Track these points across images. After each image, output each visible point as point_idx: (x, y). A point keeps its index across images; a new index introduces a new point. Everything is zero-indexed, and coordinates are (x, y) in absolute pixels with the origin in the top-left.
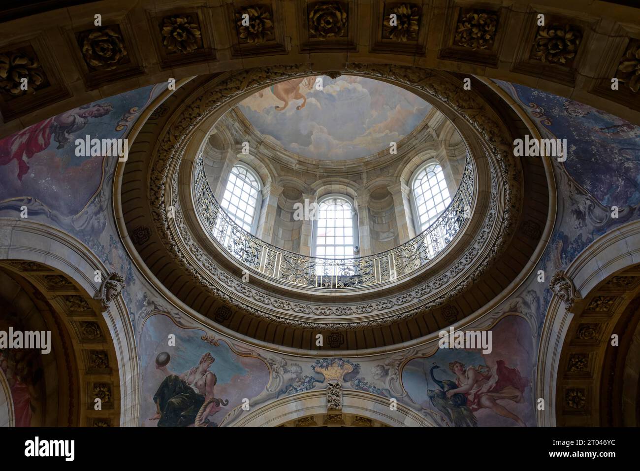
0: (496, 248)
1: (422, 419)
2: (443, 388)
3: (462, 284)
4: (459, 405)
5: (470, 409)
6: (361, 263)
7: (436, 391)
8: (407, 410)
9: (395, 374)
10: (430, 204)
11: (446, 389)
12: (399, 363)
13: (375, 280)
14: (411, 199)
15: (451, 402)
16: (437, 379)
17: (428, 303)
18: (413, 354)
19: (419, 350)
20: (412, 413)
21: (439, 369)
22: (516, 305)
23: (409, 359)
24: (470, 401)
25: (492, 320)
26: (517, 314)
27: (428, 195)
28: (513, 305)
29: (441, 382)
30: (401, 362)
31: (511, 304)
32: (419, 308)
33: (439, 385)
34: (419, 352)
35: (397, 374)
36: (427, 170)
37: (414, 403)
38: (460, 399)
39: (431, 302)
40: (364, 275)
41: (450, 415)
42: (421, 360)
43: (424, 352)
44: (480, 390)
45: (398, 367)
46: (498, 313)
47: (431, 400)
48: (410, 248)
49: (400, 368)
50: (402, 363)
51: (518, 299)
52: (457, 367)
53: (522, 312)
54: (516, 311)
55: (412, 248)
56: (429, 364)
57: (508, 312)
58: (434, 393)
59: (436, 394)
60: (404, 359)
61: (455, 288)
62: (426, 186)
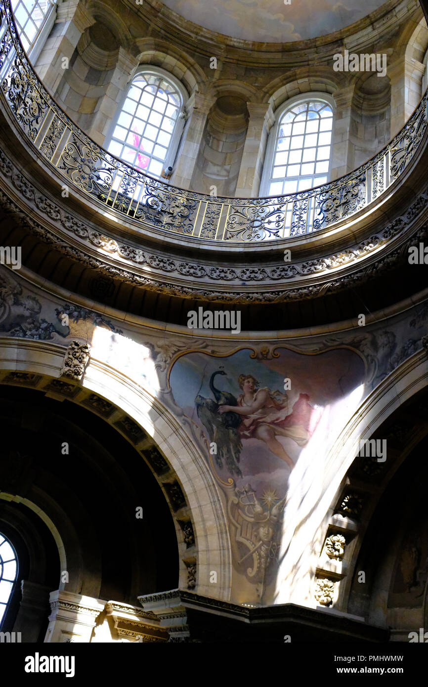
0: (381, 265)
1: (178, 427)
2: (218, 399)
3: (311, 288)
4: (230, 426)
5: (240, 434)
6: (179, 198)
7: (208, 400)
8: (164, 410)
9: (165, 361)
10: (295, 157)
11: (221, 402)
12: (176, 350)
13: (192, 230)
14: (271, 136)
15: (220, 419)
16: (215, 386)
17: (253, 293)
18: (198, 347)
19: (211, 344)
20: (169, 416)
21: (224, 376)
22: (361, 341)
23: (192, 350)
24: (245, 425)
25: (322, 346)
26: (358, 351)
27: (297, 142)
28: (358, 339)
29: (220, 392)
30: (179, 350)
31: (355, 337)
32: (238, 294)
33: (214, 394)
34: (209, 347)
35: (167, 362)
36: (311, 105)
37: (176, 405)
38: (233, 419)
39: (257, 293)
40: (177, 217)
41: (213, 433)
42: (206, 358)
43: (215, 349)
44: (265, 417)
45: (173, 354)
46: (334, 340)
47: (198, 407)
48: (258, 208)
49: (174, 356)
50: (180, 352)
51: (367, 335)
52: (249, 382)
53: (363, 351)
54: (357, 347)
55: (260, 211)
56: (214, 366)
57: (347, 345)
58: (204, 401)
59: (207, 403)
60: (184, 348)
61: (298, 289)
62: (299, 128)
